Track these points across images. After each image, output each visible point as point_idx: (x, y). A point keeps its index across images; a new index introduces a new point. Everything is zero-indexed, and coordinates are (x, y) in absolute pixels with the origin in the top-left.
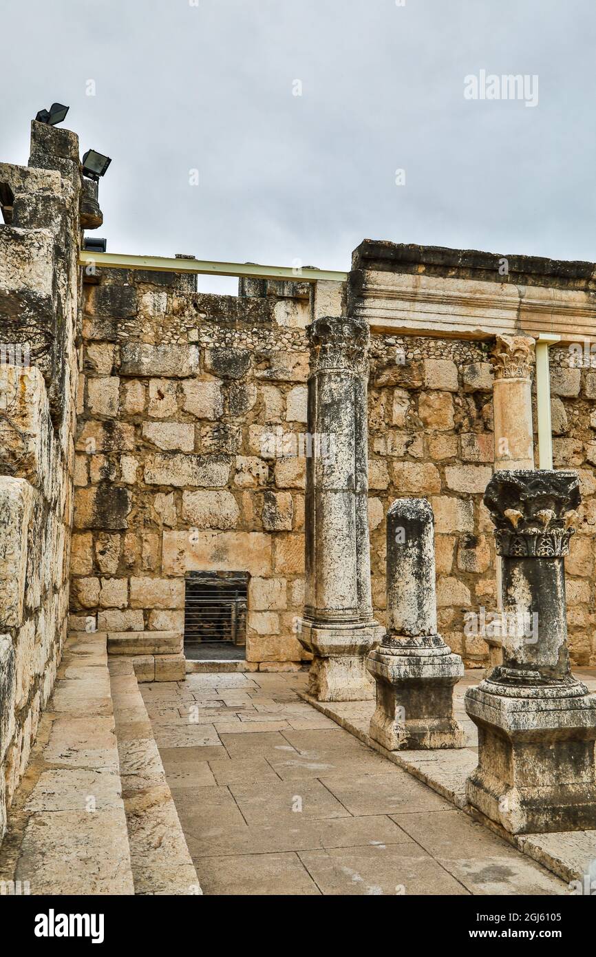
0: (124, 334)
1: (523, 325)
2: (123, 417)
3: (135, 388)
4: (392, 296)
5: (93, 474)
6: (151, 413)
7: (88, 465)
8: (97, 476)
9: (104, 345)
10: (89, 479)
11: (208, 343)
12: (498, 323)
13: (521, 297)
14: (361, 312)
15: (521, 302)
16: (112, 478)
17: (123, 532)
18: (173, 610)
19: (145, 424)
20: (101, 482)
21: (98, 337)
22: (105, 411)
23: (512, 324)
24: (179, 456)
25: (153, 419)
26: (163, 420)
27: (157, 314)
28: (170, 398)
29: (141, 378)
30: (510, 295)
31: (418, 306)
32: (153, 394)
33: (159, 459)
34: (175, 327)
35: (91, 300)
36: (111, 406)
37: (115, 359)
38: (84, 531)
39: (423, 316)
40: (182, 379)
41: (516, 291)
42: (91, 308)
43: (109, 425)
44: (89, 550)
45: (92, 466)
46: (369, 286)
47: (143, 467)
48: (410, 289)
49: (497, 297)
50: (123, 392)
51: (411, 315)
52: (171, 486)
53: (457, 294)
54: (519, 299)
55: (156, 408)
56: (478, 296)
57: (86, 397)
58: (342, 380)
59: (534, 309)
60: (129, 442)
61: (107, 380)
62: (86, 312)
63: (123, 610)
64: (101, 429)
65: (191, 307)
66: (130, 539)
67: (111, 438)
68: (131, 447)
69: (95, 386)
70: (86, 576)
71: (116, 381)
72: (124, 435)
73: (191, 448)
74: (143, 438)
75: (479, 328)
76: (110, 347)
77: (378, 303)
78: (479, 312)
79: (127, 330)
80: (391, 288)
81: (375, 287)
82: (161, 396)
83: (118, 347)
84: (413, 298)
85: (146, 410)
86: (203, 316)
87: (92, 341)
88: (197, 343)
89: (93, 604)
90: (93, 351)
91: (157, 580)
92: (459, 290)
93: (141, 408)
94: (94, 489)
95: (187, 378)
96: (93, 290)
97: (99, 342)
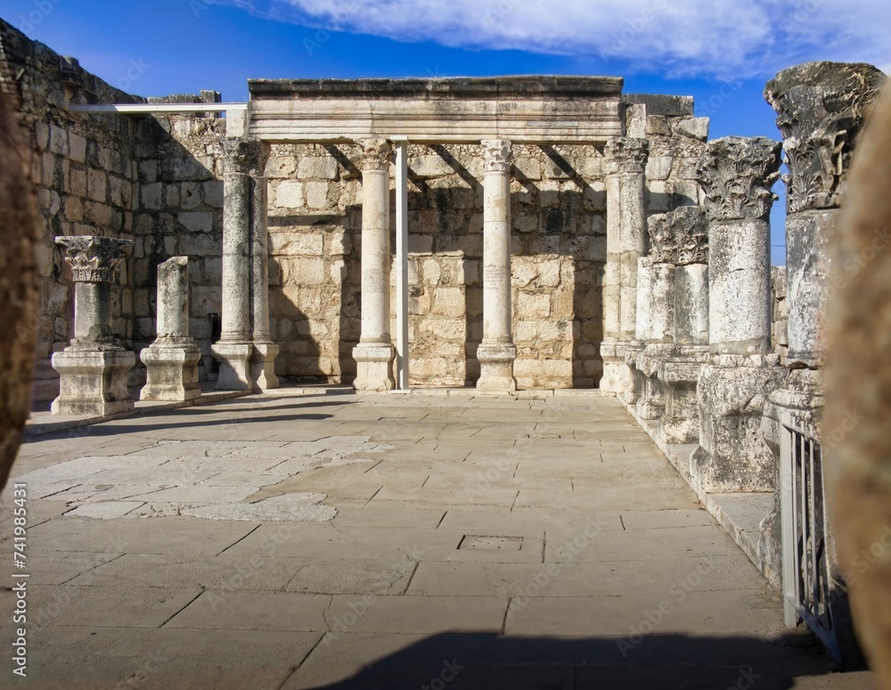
0: (163, 152)
1: (377, 130)
2: (166, 209)
3: (172, 189)
4: (275, 117)
5: (146, 249)
6: (183, 207)
7: (143, 243)
8: (149, 251)
9: (150, 161)
10: (144, 252)
11: (219, 154)
12: (357, 130)
13: (373, 110)
14: (255, 131)
15: (372, 114)
16: (158, 251)
18: (200, 339)
19: (179, 214)
20: (152, 255)
21: (145, 156)
22: (153, 207)
23: (368, 130)
24: (201, 235)
25: (184, 210)
26: (191, 211)
27: (184, 136)
28: (195, 194)
29: (175, 182)
30: (365, 109)
31: (296, 123)
32: (184, 193)
33: (188, 237)
34: (196, 145)
35: (140, 130)
36: (157, 203)
37: (157, 169)
38: (142, 287)
39: (300, 130)
40: (203, 181)
41: (368, 105)
42: (139, 135)
43: (155, 215)
44: (145, 300)
45: (146, 244)
46: (257, 112)
47: (178, 243)
48: (286, 112)
49: (353, 112)
50: (164, 192)
51: (292, 130)
52: (197, 255)
53: (324, 112)
54: (370, 112)
55: (186, 203)
56: (338, 112)
57: (140, 196)
58: (233, 180)
59: (383, 118)
60: (170, 227)
61: (153, 186)
62: (137, 139)
64: (151, 219)
65: (209, 129)
67: (158, 225)
68: (171, 230)
69: (145, 190)
70: (145, 317)
71: (160, 185)
72: (167, 222)
73: (210, 229)
74: (179, 223)
75: (343, 135)
76: (154, 162)
77: (266, 123)
78: (342, 123)
79: (164, 149)
80: (272, 112)
81: (261, 112)
82: (190, 194)
83: (159, 162)
84: (290, 117)
85: (180, 205)
86: (218, 135)
87: (142, 159)
88: (212, 155)
89: (148, 335)
90: (145, 166)
92: (323, 109)
93: (176, 203)
94: (147, 260)
95: (207, 180)
96: (141, 124)
97: (147, 159)
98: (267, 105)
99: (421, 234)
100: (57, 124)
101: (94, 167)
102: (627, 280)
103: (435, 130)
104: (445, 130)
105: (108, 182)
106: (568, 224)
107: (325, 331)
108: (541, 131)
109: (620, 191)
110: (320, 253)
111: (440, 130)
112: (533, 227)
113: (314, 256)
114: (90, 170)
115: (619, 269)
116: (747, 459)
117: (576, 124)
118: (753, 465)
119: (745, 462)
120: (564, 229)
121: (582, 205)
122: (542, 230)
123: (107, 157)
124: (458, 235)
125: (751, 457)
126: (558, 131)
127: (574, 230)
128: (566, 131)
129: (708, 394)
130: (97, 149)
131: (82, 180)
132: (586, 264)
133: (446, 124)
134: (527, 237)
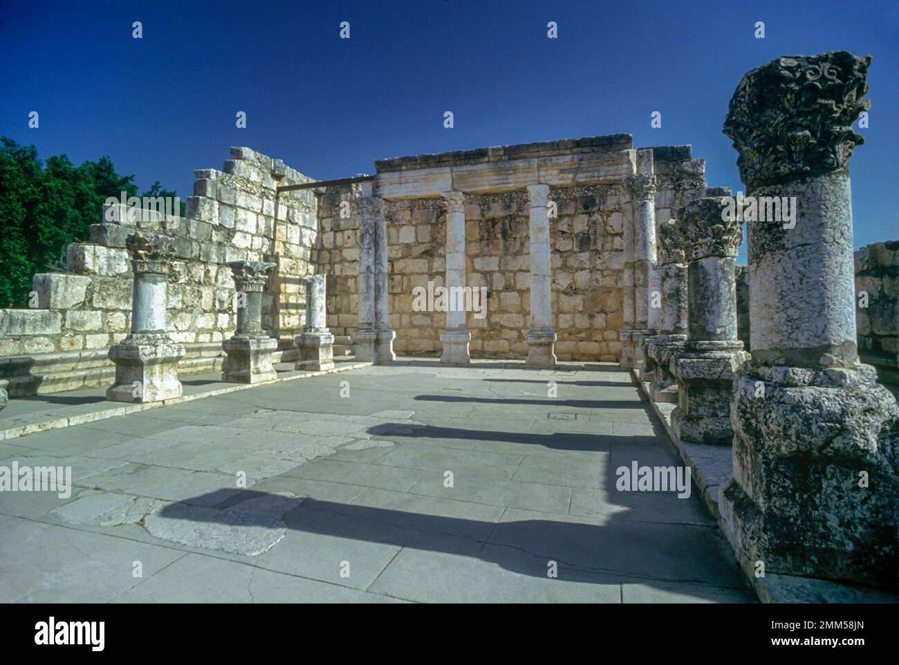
0: (335, 213)
1: (455, 186)
2: (336, 248)
3: (339, 235)
7: (323, 269)
13: (452, 172)
14: (379, 193)
15: (452, 176)
16: (332, 274)
17: (336, 296)
19: (343, 250)
22: (329, 246)
23: (449, 187)
24: (355, 263)
25: (346, 248)
26: (349, 248)
28: (352, 238)
29: (342, 231)
30: (447, 172)
31: (403, 186)
32: (346, 237)
33: (348, 264)
34: (353, 208)
35: (322, 201)
36: (331, 244)
37: (331, 224)
40: (357, 229)
41: (449, 170)
43: (330, 251)
45: (325, 269)
46: (381, 181)
47: (342, 269)
50: (335, 238)
52: (353, 275)
53: (420, 177)
55: (346, 243)
58: (364, 225)
61: (329, 234)
63: (337, 327)
66: (338, 298)
67: (332, 258)
68: (338, 260)
69: (325, 236)
71: (332, 233)
72: (336, 256)
74: (342, 256)
77: (386, 187)
79: (336, 211)
80: (390, 180)
81: (384, 181)
82: (349, 238)
83: (332, 219)
84: (400, 182)
85: (343, 244)
87: (323, 218)
91: (349, 315)
93: (341, 244)
97: (326, 218)
98: (385, 176)
99: (491, 256)
100: (268, 198)
101: (292, 223)
102: (641, 282)
103: (495, 182)
104: (501, 182)
105: (301, 233)
106: (594, 244)
107: (429, 322)
108: (571, 176)
109: (633, 215)
110: (426, 270)
111: (498, 182)
112: (569, 247)
113: (422, 274)
114: (289, 225)
115: (634, 273)
116: (825, 527)
117: (597, 168)
118: (838, 538)
119: (821, 530)
120: (592, 248)
121: (605, 230)
122: (576, 249)
123: (301, 218)
124: (516, 255)
125: (833, 522)
126: (584, 175)
127: (600, 248)
128: (590, 174)
129: (753, 421)
130: (294, 213)
131: (284, 231)
132: (610, 272)
133: (502, 177)
134: (565, 255)
